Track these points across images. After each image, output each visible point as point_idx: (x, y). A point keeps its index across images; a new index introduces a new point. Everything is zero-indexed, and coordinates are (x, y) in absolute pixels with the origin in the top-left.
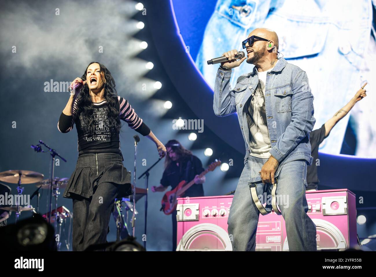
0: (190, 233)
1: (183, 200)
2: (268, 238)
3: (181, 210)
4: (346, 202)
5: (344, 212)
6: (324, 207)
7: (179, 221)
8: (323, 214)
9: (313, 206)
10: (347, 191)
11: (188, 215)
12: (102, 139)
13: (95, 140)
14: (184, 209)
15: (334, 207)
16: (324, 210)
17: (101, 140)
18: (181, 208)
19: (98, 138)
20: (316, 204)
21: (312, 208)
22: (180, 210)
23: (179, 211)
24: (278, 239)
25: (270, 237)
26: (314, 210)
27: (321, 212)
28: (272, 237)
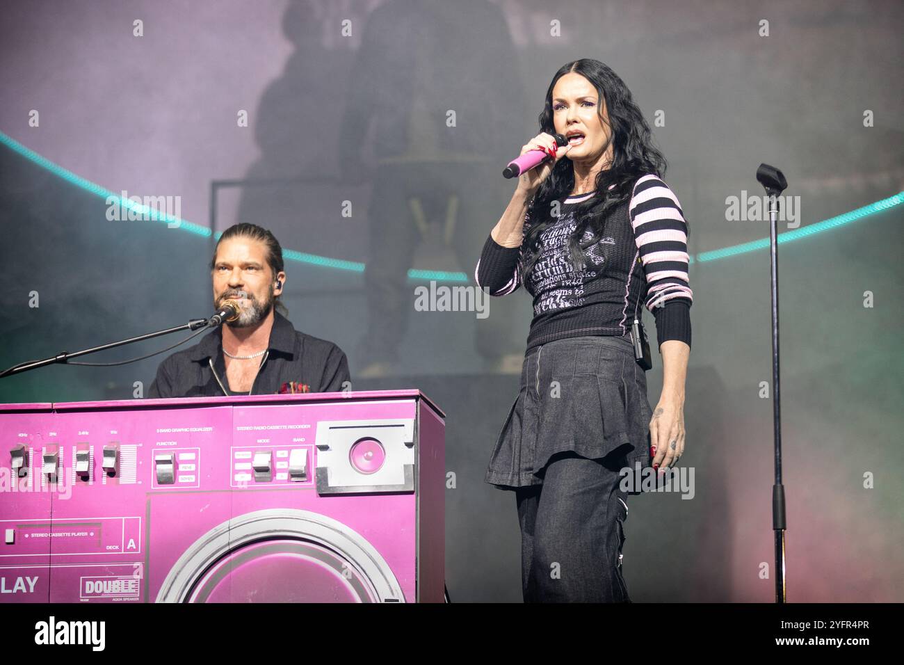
2: (88, 583)
4: (410, 440)
5: (403, 482)
6: (323, 459)
8: (318, 488)
9: (279, 454)
10: (416, 398)
12: (558, 305)
13: (543, 309)
15: (363, 462)
16: (323, 474)
17: (555, 306)
19: (550, 302)
20: (289, 450)
21: (272, 461)
24: (126, 588)
25: (94, 581)
26: (282, 471)
27: (310, 480)
28: (102, 580)
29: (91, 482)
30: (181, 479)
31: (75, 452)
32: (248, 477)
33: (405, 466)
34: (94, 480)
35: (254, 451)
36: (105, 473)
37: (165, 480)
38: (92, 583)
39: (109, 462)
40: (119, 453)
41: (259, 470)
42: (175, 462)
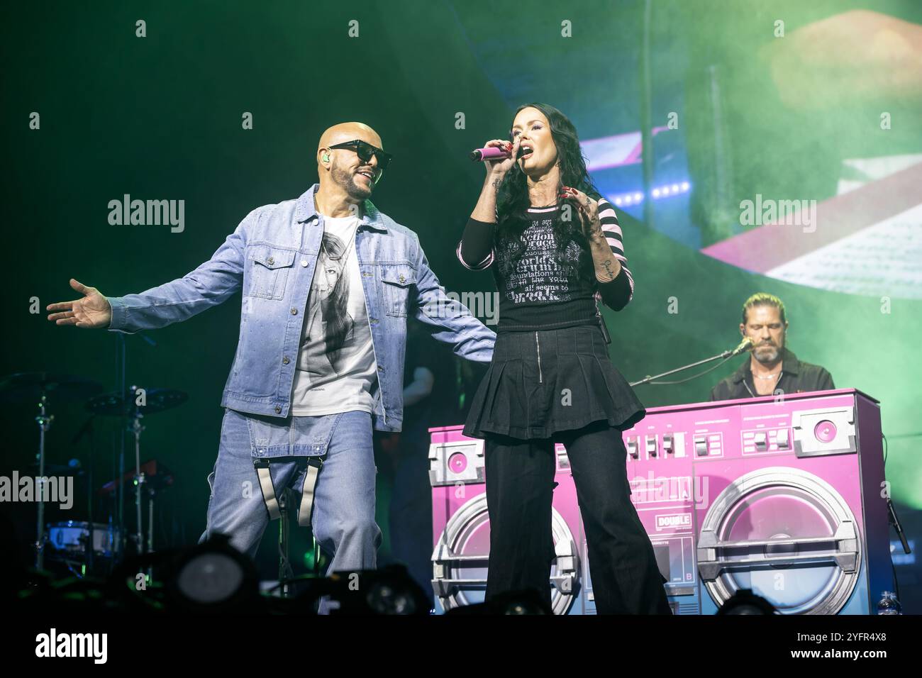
0: (464, 515)
1: (443, 433)
2: (660, 519)
3: (440, 457)
4: (852, 420)
5: (849, 447)
6: (797, 436)
7: (435, 486)
8: (796, 454)
9: (771, 433)
10: (854, 393)
11: (457, 469)
12: (548, 298)
13: (531, 299)
14: (448, 457)
15: (823, 435)
16: (798, 444)
17: (544, 298)
18: (440, 452)
19: (538, 294)
20: (777, 430)
21: (767, 438)
22: (438, 458)
23: (435, 459)
24: (684, 521)
25: (664, 517)
26: (773, 444)
27: (791, 449)
28: (669, 517)
29: (658, 457)
30: (712, 452)
31: (647, 439)
32: (753, 449)
33: (849, 437)
34: (660, 455)
35: (756, 433)
36: (666, 451)
37: (703, 454)
38: (662, 519)
39: (667, 445)
40: (673, 439)
41: (758, 444)
42: (707, 442)
